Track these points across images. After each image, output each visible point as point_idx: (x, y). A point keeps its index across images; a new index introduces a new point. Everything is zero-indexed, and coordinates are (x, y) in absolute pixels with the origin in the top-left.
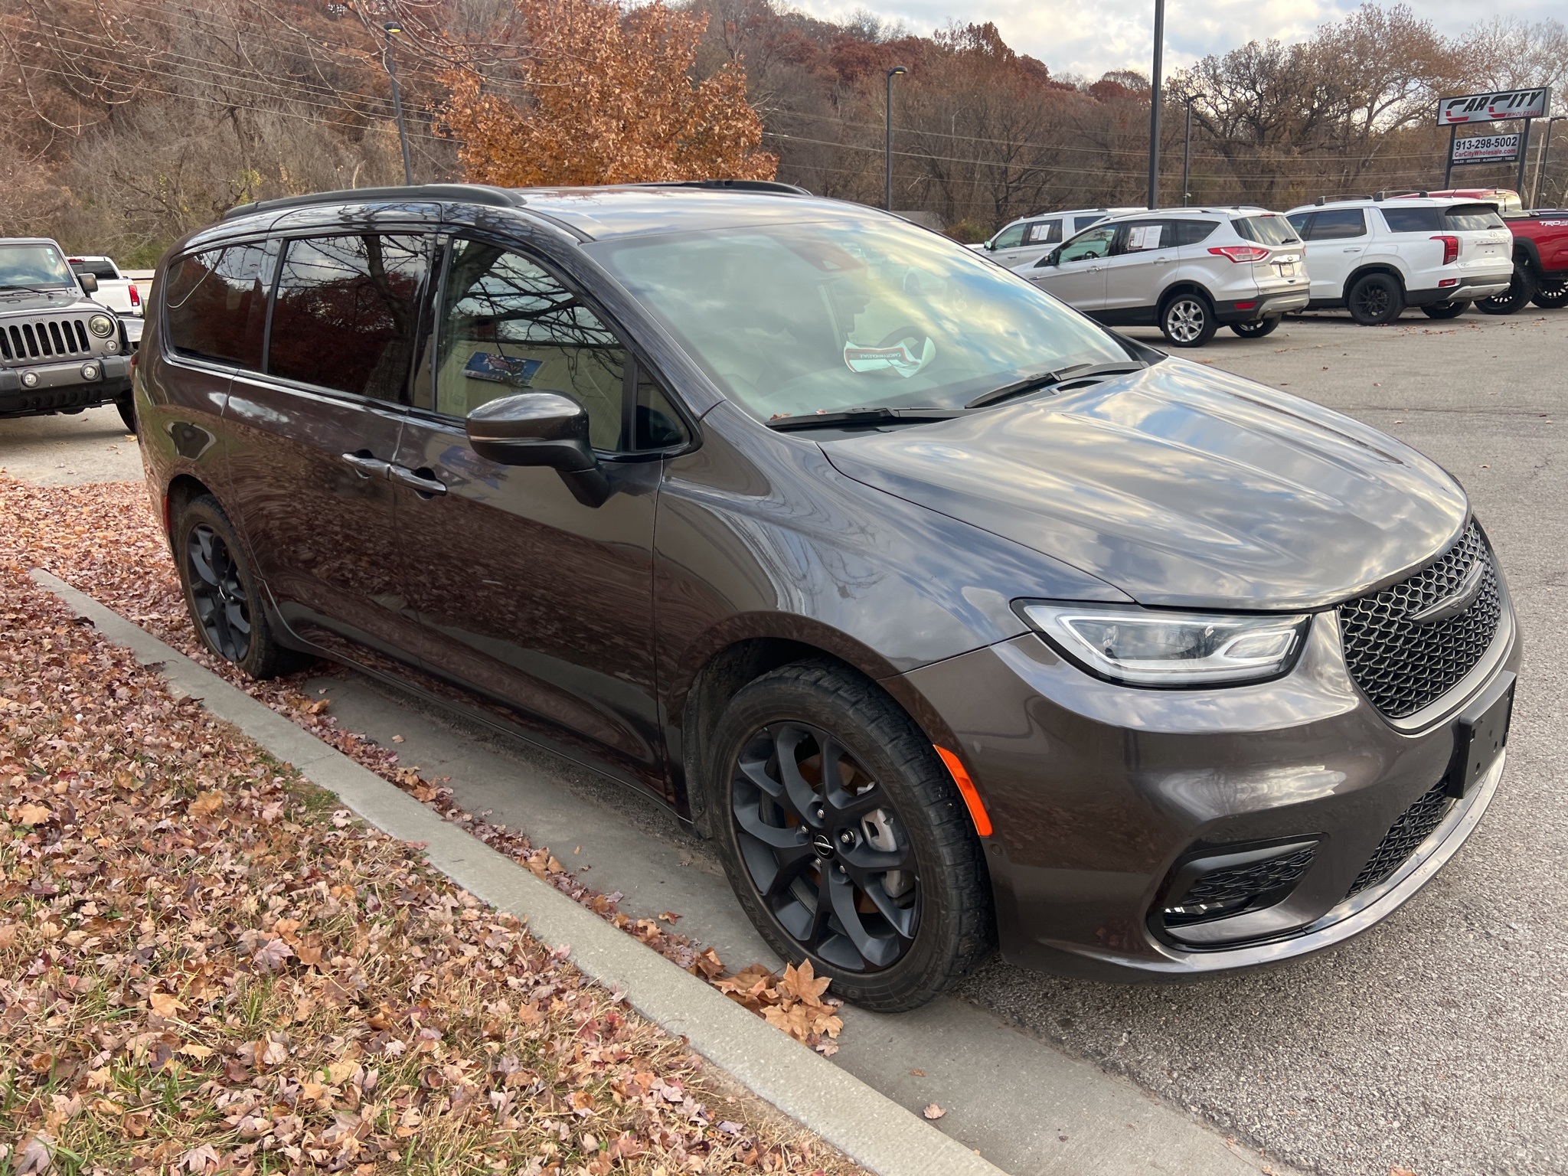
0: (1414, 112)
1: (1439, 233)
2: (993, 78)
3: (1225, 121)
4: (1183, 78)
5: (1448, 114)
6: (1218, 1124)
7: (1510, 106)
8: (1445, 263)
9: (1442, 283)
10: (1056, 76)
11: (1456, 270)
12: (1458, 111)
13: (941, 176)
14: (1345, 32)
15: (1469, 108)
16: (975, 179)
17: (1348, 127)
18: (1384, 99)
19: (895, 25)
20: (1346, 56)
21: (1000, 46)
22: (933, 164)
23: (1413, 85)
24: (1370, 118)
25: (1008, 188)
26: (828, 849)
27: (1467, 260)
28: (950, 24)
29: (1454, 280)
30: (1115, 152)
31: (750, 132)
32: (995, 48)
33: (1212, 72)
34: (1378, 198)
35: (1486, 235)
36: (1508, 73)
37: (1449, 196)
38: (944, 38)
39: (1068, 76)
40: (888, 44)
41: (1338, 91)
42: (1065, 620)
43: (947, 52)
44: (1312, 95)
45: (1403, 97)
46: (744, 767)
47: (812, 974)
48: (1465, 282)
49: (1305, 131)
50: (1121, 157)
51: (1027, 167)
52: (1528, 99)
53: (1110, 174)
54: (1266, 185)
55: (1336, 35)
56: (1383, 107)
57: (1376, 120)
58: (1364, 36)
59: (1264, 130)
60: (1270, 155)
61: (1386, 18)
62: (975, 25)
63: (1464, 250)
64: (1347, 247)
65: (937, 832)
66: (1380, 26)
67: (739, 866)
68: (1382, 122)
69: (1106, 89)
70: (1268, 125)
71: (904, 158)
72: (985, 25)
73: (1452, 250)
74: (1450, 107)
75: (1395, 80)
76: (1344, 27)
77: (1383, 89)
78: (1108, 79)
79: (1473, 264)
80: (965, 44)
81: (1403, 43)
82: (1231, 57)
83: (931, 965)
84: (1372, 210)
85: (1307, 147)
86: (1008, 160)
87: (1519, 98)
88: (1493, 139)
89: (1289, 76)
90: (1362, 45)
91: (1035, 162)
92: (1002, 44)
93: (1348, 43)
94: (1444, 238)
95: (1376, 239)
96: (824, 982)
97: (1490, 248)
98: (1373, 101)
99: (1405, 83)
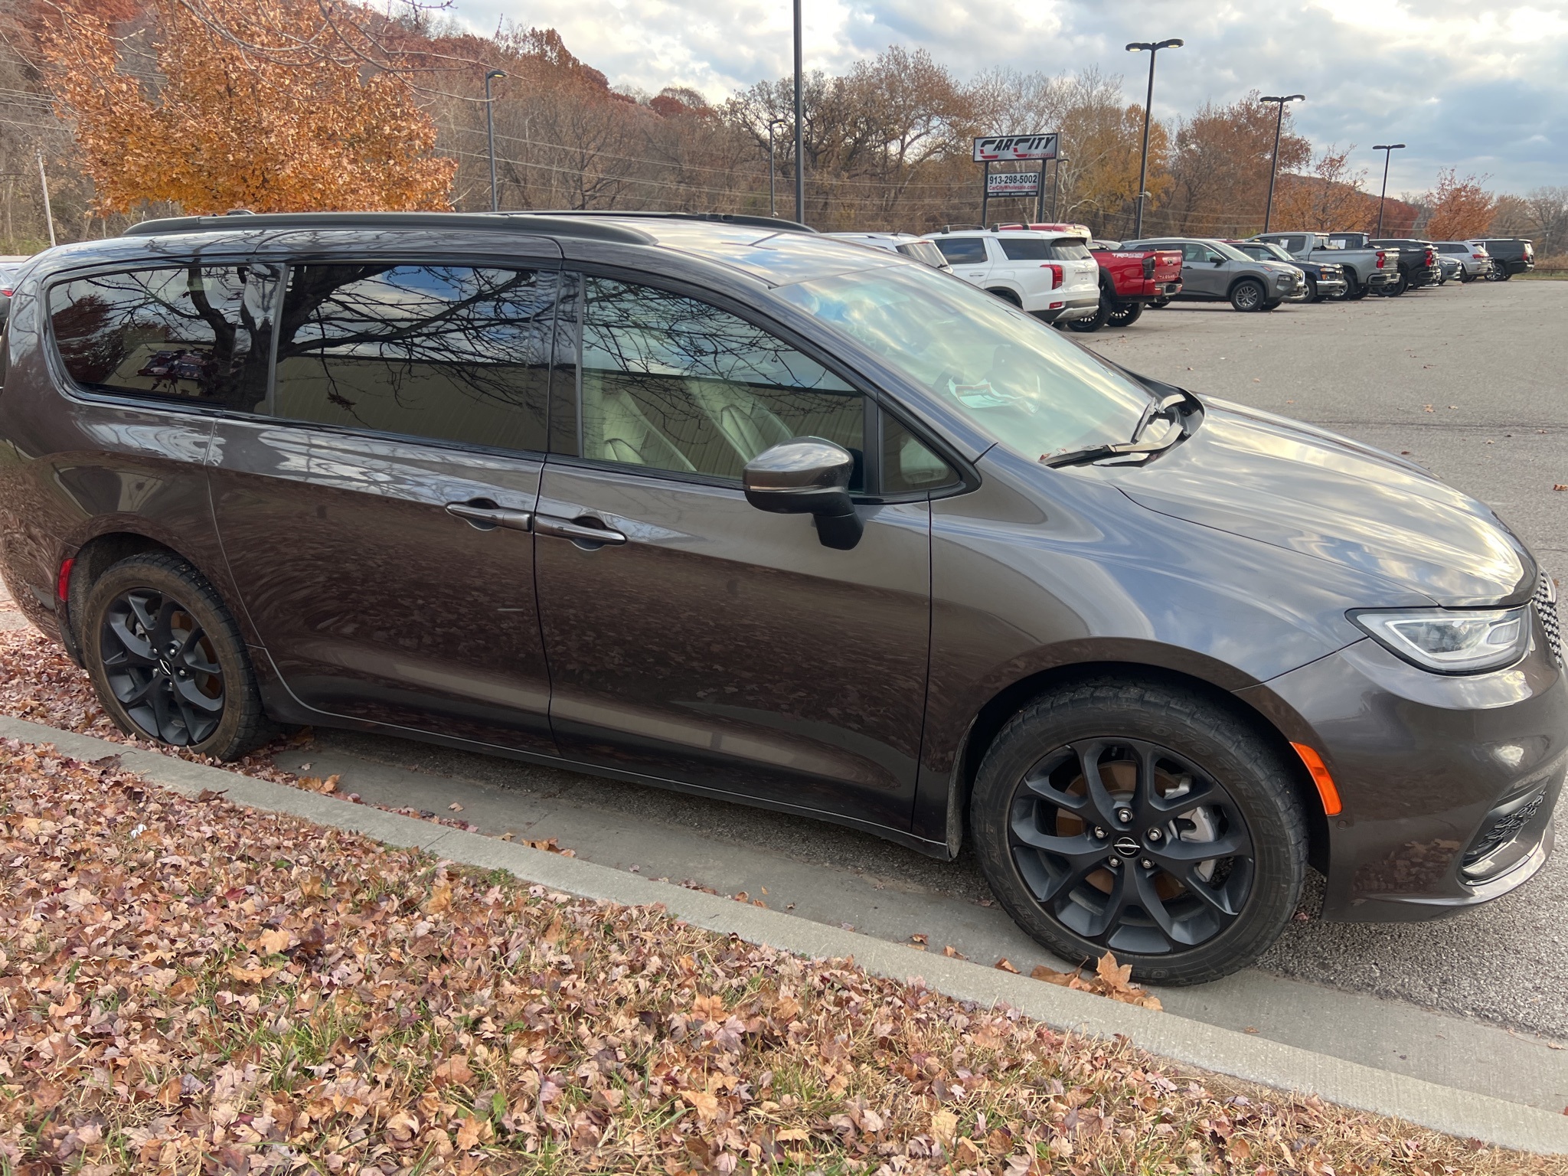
0: (938, 147)
1: (1047, 262)
2: (560, 85)
3: (781, 145)
4: (741, 100)
5: (982, 152)
6: (1493, 1020)
7: (1030, 148)
8: (1054, 288)
9: (1052, 305)
10: (616, 87)
11: (1061, 294)
12: (989, 149)
13: (517, 181)
14: (877, 70)
15: (998, 147)
16: (551, 186)
17: (885, 156)
18: (913, 133)
19: (447, 21)
20: (879, 92)
21: (564, 55)
22: (508, 169)
23: (935, 122)
24: (903, 149)
25: (584, 196)
26: (1133, 849)
27: (1069, 285)
28: (511, 27)
29: (1061, 303)
30: (686, 167)
31: (425, 134)
32: (560, 55)
33: (766, 97)
34: (995, 230)
35: (1081, 264)
36: (1008, 117)
37: (1049, 229)
38: (507, 40)
39: (628, 88)
40: (443, 40)
41: (876, 123)
42: (1391, 624)
43: (510, 56)
44: (854, 124)
45: (928, 132)
46: (1030, 784)
47: (1115, 964)
48: (1069, 304)
49: (850, 157)
50: (692, 171)
51: (601, 176)
52: (1043, 142)
53: (682, 187)
54: (820, 206)
55: (869, 72)
56: (913, 140)
57: (908, 151)
58: (892, 75)
59: (816, 154)
60: (824, 178)
61: (910, 60)
62: (538, 30)
63: (1068, 276)
64: (972, 272)
65: (1284, 818)
66: (906, 67)
67: (1014, 877)
68: (912, 155)
69: (666, 104)
70: (818, 150)
71: (477, 160)
72: (548, 31)
73: (1058, 277)
74: (983, 146)
75: (920, 117)
76: (876, 65)
77: (912, 125)
78: (666, 94)
79: (1072, 289)
80: (527, 49)
81: (925, 84)
82: (782, 84)
83: (1262, 934)
84: (990, 239)
85: (855, 172)
86: (582, 168)
87: (1037, 141)
88: (1018, 176)
89: (834, 106)
90: (892, 83)
91: (607, 171)
92: (566, 51)
93: (881, 80)
94: (1051, 266)
95: (995, 266)
96: (1127, 969)
97: (1083, 275)
98: (904, 133)
99: (929, 120)
